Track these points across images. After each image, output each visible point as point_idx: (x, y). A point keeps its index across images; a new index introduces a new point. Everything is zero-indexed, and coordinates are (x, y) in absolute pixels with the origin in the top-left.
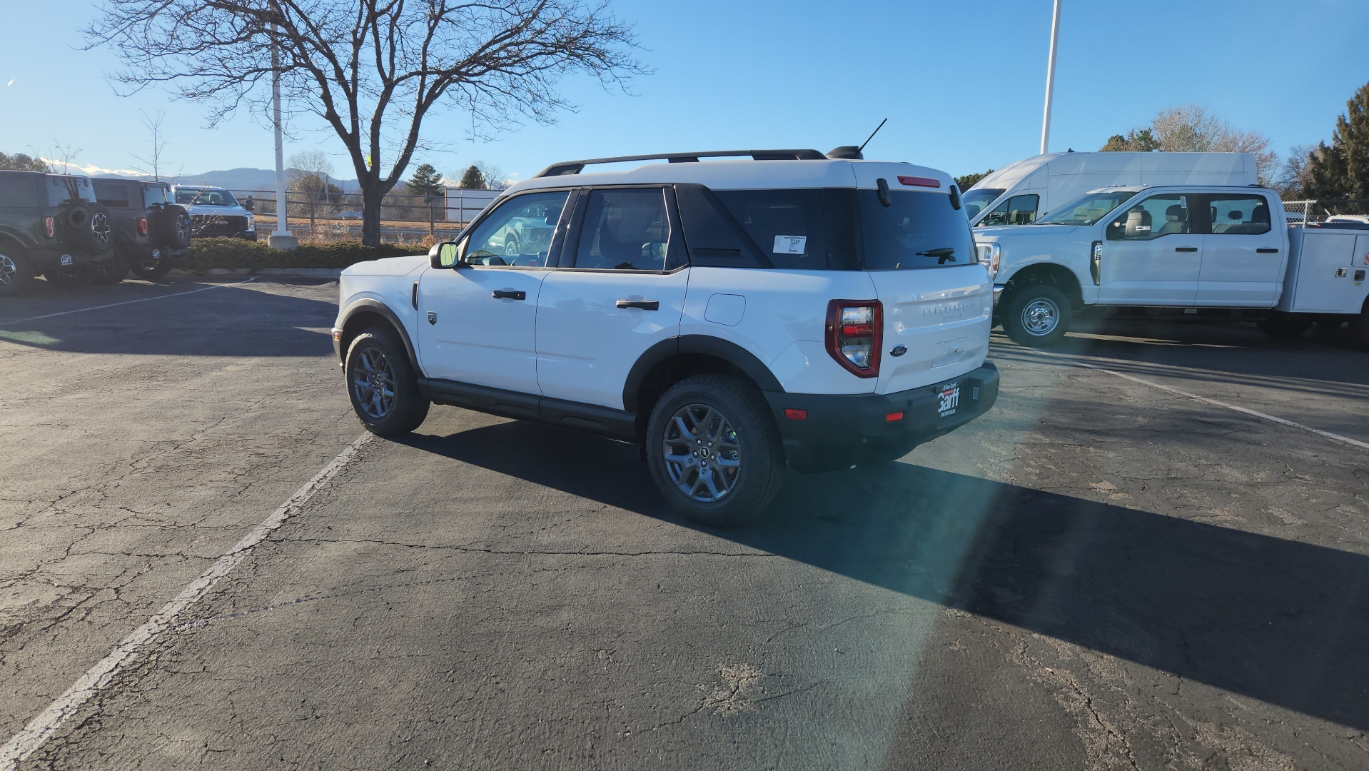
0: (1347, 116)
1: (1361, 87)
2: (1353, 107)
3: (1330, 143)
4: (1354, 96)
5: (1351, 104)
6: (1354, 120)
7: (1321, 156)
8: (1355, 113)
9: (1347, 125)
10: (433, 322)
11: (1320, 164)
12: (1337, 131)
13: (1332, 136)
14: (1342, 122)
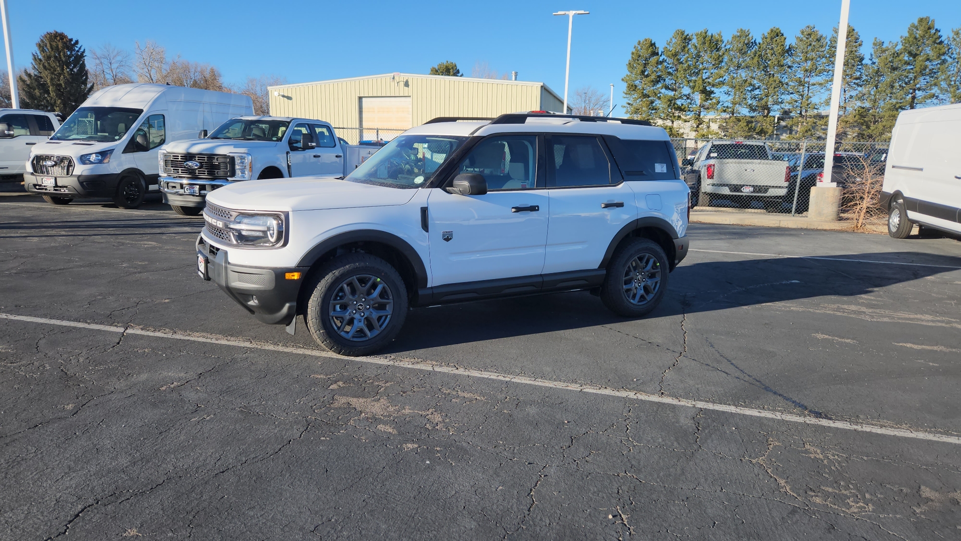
0: (39, 54)
1: (43, 35)
2: (41, 47)
3: (32, 72)
4: (39, 40)
5: (39, 46)
6: (44, 57)
7: (26, 78)
8: (44, 52)
9: (40, 60)
10: (447, 239)
11: (28, 85)
12: (33, 63)
13: (31, 66)
14: (35, 58)
